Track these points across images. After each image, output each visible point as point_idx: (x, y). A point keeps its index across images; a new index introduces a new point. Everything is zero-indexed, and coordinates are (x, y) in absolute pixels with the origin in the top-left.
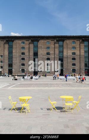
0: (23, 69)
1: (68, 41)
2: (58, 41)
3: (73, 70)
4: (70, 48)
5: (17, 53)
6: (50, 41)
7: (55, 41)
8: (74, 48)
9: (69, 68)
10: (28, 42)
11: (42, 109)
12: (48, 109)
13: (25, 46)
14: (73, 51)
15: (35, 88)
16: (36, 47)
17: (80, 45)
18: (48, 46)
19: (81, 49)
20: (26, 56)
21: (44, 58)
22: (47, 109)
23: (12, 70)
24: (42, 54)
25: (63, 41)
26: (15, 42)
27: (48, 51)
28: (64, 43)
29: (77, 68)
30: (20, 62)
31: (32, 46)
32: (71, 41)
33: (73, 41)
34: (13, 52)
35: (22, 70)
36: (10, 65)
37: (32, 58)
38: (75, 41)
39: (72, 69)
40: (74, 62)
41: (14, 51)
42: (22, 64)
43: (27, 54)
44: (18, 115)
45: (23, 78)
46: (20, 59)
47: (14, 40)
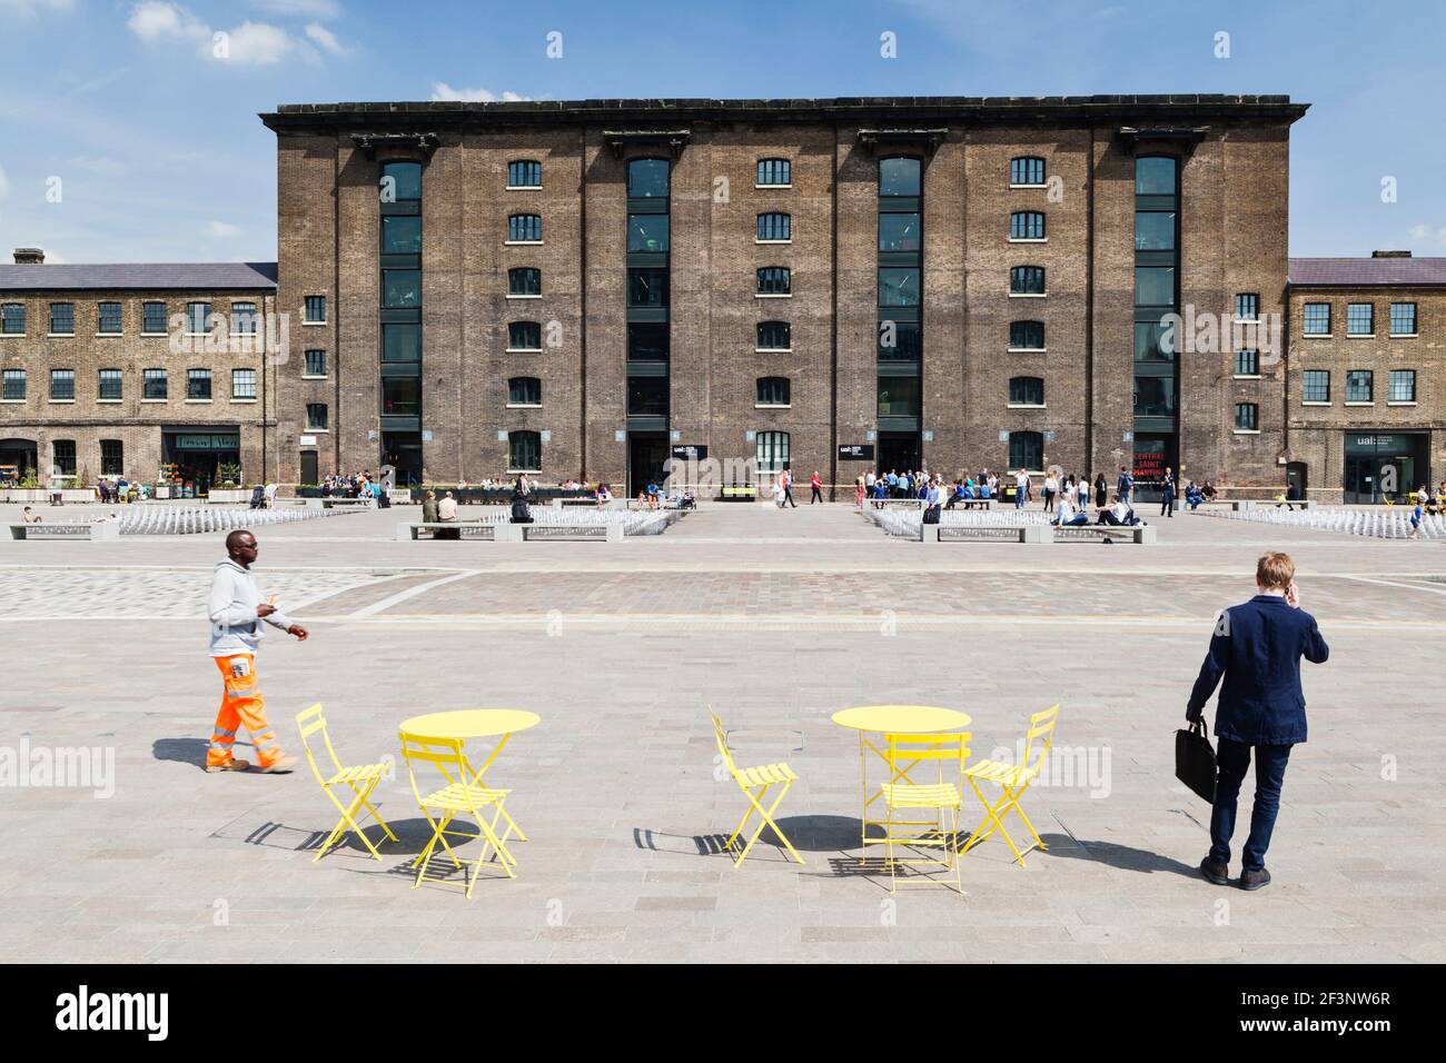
0: (526, 433)
1: (969, 149)
2: (871, 152)
3: (1015, 437)
4: (984, 223)
5: (462, 271)
6: (790, 152)
7: (844, 150)
8: (1035, 219)
9: (977, 420)
10: (570, 165)
11: (644, 839)
12: (710, 844)
13: (540, 206)
14: (1023, 257)
15: (621, 620)
16: (652, 210)
17: (1090, 187)
18: (771, 203)
19: (1100, 238)
20: (554, 298)
21: (728, 321)
22: (699, 840)
23: (417, 437)
24: (707, 282)
25: (923, 151)
26: (448, 167)
27: (776, 250)
28: (932, 169)
29: (1055, 419)
30: (495, 366)
31: (609, 202)
32: (1004, 152)
33: (1019, 150)
34: (426, 260)
35: (513, 436)
36: (402, 394)
37: (610, 320)
38: (1046, 151)
39: (1004, 436)
40: (1029, 359)
41: (431, 258)
42: (515, 383)
43: (561, 281)
44: (383, 903)
45: (520, 517)
46: (496, 332)
47: (435, 144)
